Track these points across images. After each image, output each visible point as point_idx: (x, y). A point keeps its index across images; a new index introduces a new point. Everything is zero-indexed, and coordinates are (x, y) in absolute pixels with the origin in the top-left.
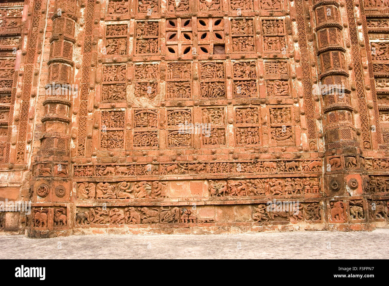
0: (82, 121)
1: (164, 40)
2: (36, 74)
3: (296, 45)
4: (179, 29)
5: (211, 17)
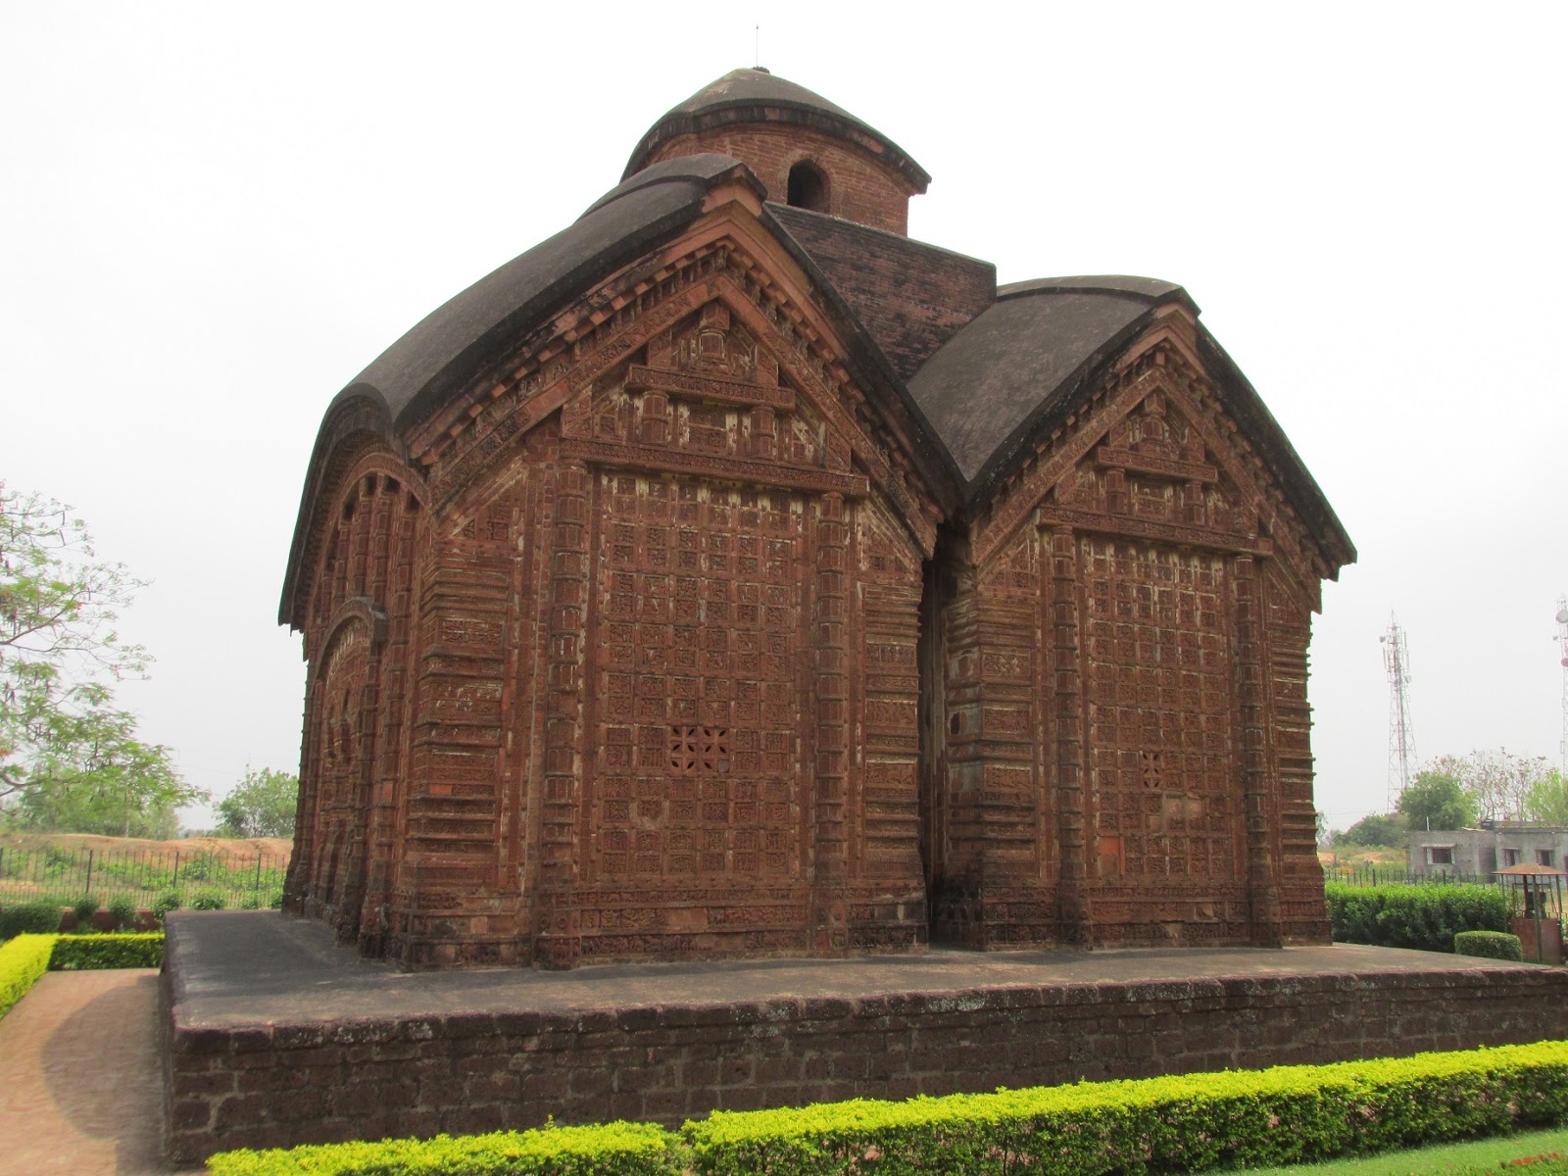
0: (585, 843)
1: (670, 754)
2: (526, 782)
3: (798, 766)
4: (685, 739)
5: (716, 727)
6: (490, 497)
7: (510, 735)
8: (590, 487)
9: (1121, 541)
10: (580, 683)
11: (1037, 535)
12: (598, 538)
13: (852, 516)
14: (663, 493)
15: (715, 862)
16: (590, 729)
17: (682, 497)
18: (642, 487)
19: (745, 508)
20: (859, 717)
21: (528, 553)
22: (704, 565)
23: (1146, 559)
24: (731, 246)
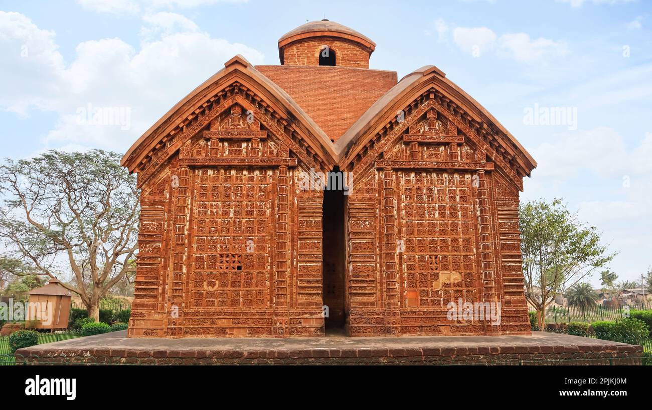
1: (219, 264)
4: (224, 259)
5: (237, 254)
6: (158, 181)
7: (163, 259)
8: (191, 174)
9: (418, 171)
10: (186, 241)
11: (376, 172)
12: (194, 191)
13: (293, 173)
14: (218, 173)
15: (235, 302)
16: (189, 257)
17: (225, 174)
18: (210, 172)
19: (249, 175)
20: (295, 248)
21: (170, 198)
22: (233, 197)
23: (431, 177)
24: (239, 85)
